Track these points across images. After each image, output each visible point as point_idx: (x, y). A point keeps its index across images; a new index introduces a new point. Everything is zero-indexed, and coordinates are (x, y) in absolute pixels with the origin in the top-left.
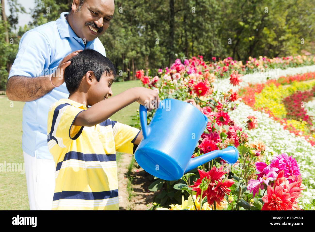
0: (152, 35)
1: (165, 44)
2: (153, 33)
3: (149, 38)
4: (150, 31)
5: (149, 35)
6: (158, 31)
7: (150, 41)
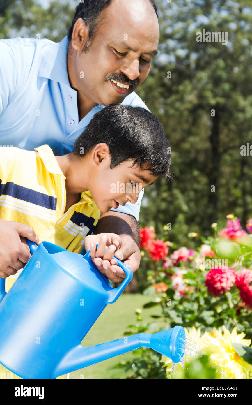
0: (169, 199)
1: (198, 219)
2: (172, 195)
3: (163, 205)
4: (165, 191)
5: (164, 200)
6: (183, 191)
7: (165, 212)
